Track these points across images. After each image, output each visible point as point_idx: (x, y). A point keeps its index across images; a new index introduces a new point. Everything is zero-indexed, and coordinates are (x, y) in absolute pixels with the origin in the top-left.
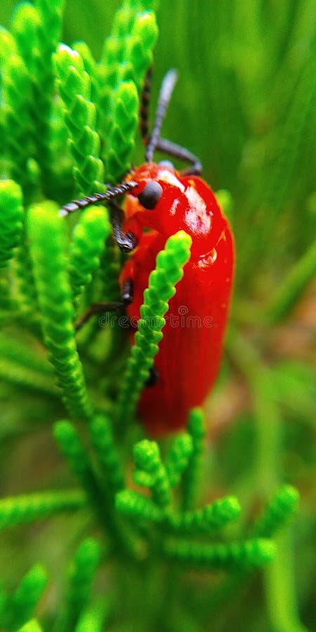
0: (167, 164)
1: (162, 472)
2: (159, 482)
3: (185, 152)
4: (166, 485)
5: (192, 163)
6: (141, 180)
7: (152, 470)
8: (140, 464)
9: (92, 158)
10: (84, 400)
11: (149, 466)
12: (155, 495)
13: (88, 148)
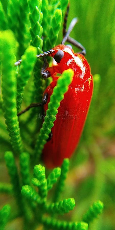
0: (70, 46)
1: (45, 181)
2: (42, 185)
3: (79, 45)
4: (46, 188)
5: (82, 50)
6: (56, 49)
7: (40, 179)
8: (36, 175)
9: (38, 36)
10: (20, 145)
11: (39, 176)
12: (40, 191)
13: (37, 31)
